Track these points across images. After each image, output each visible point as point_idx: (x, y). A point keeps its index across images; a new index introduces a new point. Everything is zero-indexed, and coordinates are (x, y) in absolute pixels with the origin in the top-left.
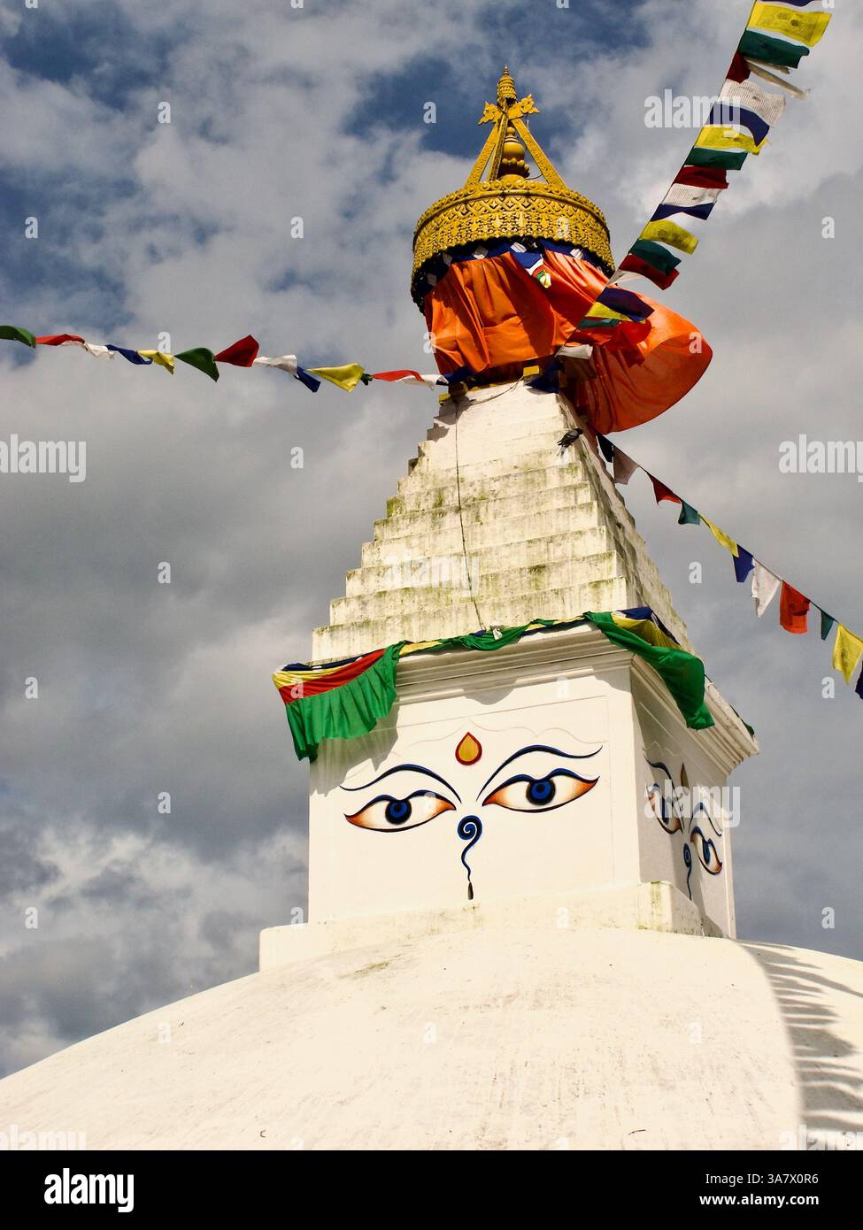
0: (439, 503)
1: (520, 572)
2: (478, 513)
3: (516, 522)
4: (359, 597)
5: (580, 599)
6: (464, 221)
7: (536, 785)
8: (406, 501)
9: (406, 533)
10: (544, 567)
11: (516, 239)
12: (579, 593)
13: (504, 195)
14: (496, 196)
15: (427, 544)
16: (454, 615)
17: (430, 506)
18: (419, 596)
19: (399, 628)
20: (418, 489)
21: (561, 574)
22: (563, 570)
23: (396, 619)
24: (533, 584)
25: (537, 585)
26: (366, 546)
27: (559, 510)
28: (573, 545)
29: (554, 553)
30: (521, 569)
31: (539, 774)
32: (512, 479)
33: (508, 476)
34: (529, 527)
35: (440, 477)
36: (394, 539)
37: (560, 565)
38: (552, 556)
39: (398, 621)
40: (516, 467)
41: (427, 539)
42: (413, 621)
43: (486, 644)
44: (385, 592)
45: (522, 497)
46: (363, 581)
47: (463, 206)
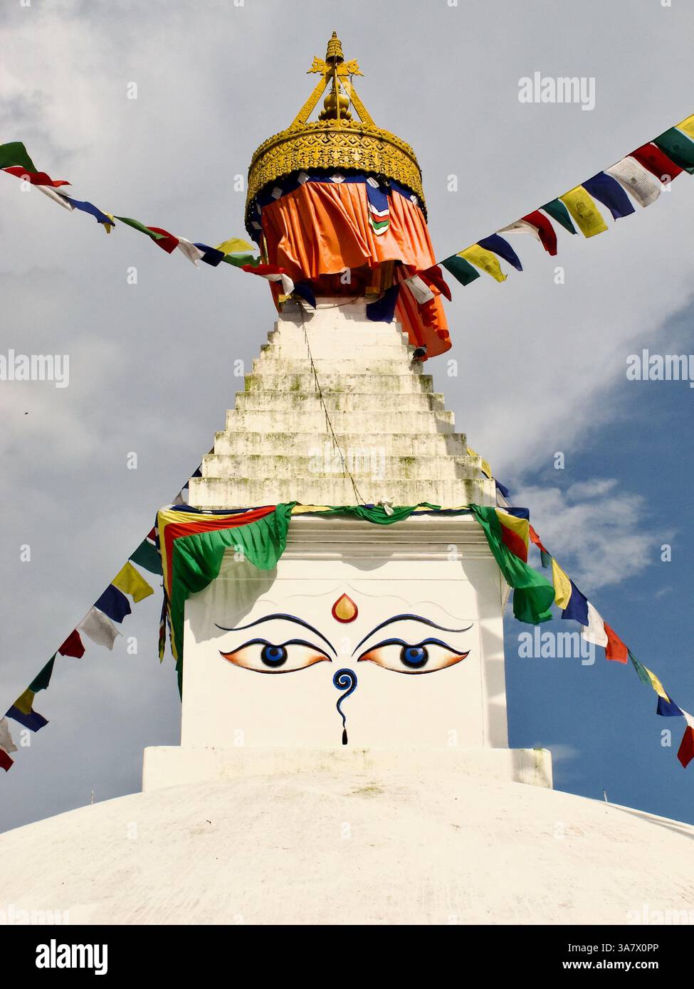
0: (297, 387)
1: (391, 460)
2: (337, 402)
3: (376, 417)
4: (233, 457)
5: (452, 493)
6: (326, 148)
7: (409, 650)
8: (264, 380)
9: (267, 407)
10: (414, 459)
11: (372, 174)
12: (452, 487)
13: (362, 135)
14: (355, 133)
15: (291, 420)
16: (331, 486)
17: (288, 388)
18: (293, 466)
19: (277, 491)
20: (273, 371)
21: (430, 468)
22: (432, 465)
23: (274, 482)
24: (403, 473)
25: (407, 474)
26: (231, 412)
27: (419, 413)
28: (436, 445)
29: (419, 449)
30: (392, 458)
31: (413, 640)
32: (367, 379)
33: (363, 376)
34: (390, 423)
35: (294, 366)
36: (258, 411)
37: (428, 460)
38: (417, 451)
39: (276, 484)
40: (367, 369)
41: (291, 416)
42: (290, 485)
43: (379, 518)
44: (258, 456)
45: (380, 396)
46: (231, 443)
47: (324, 135)
